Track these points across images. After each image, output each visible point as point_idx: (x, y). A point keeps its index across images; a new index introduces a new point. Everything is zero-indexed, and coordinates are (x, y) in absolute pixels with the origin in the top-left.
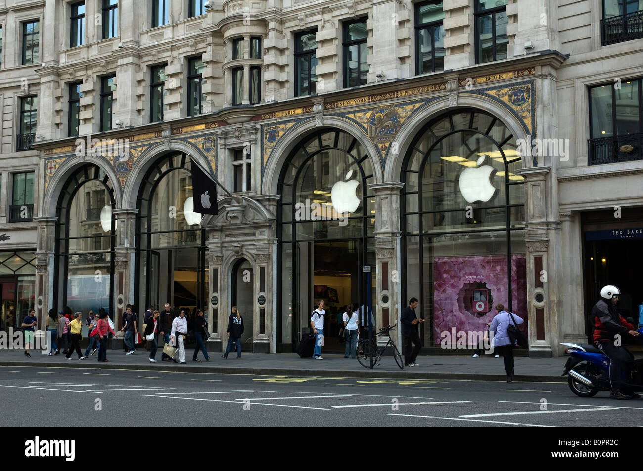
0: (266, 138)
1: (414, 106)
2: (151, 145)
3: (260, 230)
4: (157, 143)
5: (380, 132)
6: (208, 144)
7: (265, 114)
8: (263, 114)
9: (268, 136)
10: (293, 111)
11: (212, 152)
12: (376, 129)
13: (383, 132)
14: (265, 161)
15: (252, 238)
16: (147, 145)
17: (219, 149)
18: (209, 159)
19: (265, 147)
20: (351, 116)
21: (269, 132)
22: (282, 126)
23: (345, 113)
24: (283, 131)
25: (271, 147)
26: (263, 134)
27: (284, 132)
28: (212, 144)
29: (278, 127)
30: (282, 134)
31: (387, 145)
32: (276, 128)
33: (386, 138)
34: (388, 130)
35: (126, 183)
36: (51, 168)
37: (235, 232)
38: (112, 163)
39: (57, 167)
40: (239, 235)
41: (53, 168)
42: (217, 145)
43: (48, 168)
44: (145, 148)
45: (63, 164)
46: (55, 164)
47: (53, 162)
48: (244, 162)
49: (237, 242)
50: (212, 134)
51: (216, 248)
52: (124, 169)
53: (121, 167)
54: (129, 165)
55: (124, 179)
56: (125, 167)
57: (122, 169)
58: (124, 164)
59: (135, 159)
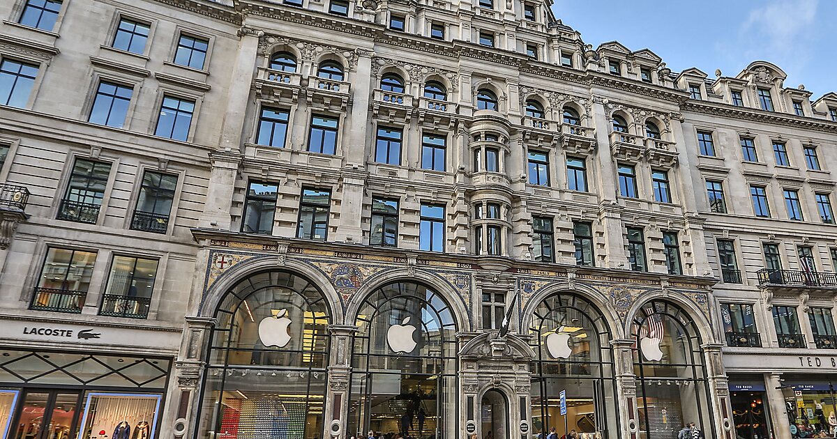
0: (523, 289)
1: (640, 291)
2: (389, 268)
3: (520, 365)
4: (396, 268)
6: (461, 281)
7: (521, 269)
9: (524, 287)
10: (547, 272)
11: (466, 289)
12: (616, 300)
13: (621, 303)
14: (523, 307)
15: (509, 371)
16: (383, 267)
17: (474, 287)
18: (462, 295)
19: (522, 296)
20: (596, 287)
21: (525, 285)
22: (537, 282)
23: (591, 284)
24: (539, 286)
25: (528, 297)
26: (520, 285)
27: (539, 288)
28: (466, 282)
29: (534, 283)
31: (625, 313)
32: (532, 283)
33: (623, 308)
34: (624, 303)
35: (350, 299)
36: (222, 262)
37: (493, 364)
38: (330, 275)
39: (234, 263)
40: (494, 367)
41: (226, 263)
42: (471, 284)
43: (217, 262)
44: (379, 269)
45: (247, 262)
46: (231, 259)
47: (228, 256)
48: (493, 304)
49: (495, 373)
50: (465, 274)
51: (472, 377)
52: (347, 285)
53: (344, 282)
54: (355, 282)
55: (348, 295)
56: (350, 283)
57: (345, 285)
58: (347, 280)
59: (364, 277)
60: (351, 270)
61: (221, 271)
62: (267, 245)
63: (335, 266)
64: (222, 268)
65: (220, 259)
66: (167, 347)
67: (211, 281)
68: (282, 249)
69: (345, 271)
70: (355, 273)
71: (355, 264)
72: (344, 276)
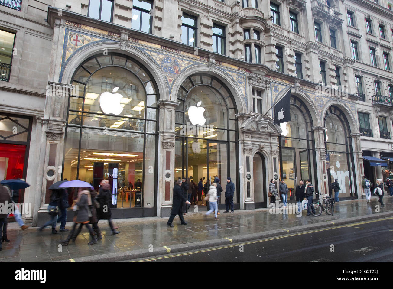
0: (273, 89)
1: (327, 99)
2: (197, 63)
3: (273, 137)
4: (202, 64)
6: (240, 79)
7: (272, 76)
9: (274, 88)
10: (285, 81)
11: (243, 85)
12: (317, 103)
13: (319, 105)
15: (267, 141)
16: (195, 62)
18: (241, 88)
19: (272, 93)
20: (308, 94)
21: (274, 87)
22: (280, 86)
24: (281, 89)
25: (276, 95)
26: (271, 86)
28: (243, 80)
29: (278, 86)
31: (321, 111)
33: (320, 108)
35: (173, 82)
36: (76, 40)
37: (258, 136)
38: (158, 62)
39: (86, 42)
40: (259, 138)
41: (79, 41)
42: (246, 82)
43: (72, 39)
44: (191, 63)
45: (96, 43)
46: (83, 38)
47: (81, 36)
48: (256, 97)
49: (260, 142)
50: (243, 74)
51: (249, 143)
52: (171, 71)
53: (168, 69)
54: (176, 70)
55: (172, 79)
56: (172, 70)
57: (170, 71)
58: (171, 68)
59: (182, 67)
60: (173, 61)
61: (76, 47)
62: (112, 32)
63: (162, 57)
64: (76, 45)
65: (74, 37)
66: (29, 107)
67: (68, 55)
68: (124, 36)
69: (169, 61)
70: (176, 63)
71: (176, 57)
72: (168, 64)
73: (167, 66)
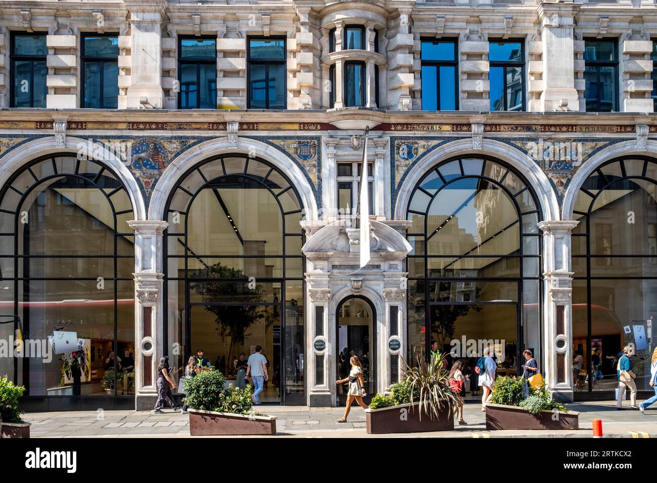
0: (398, 154)
1: (596, 144)
2: (203, 139)
3: (391, 262)
4: (212, 137)
5: (556, 167)
6: (305, 149)
7: (396, 124)
8: (394, 124)
10: (438, 126)
11: (313, 161)
13: (559, 166)
14: (397, 181)
15: (375, 271)
16: (194, 138)
17: (324, 157)
18: (307, 169)
19: (396, 164)
20: (518, 143)
21: (403, 147)
22: (422, 143)
23: (510, 139)
24: (424, 148)
25: (406, 166)
26: (394, 147)
27: (425, 150)
28: (312, 150)
29: (416, 143)
30: (422, 152)
31: (564, 181)
32: (413, 143)
33: (563, 174)
34: (566, 166)
35: (154, 186)
44: (189, 142)
48: (355, 179)
50: (312, 138)
51: (321, 280)
52: (148, 167)
53: (143, 162)
54: (159, 162)
55: (150, 181)
56: (151, 164)
57: (145, 166)
58: (148, 160)
59: (169, 155)
60: (152, 147)
62: (41, 122)
68: (59, 125)
69: (145, 148)
70: (157, 150)
71: (158, 138)
72: (143, 155)
73: (140, 159)
